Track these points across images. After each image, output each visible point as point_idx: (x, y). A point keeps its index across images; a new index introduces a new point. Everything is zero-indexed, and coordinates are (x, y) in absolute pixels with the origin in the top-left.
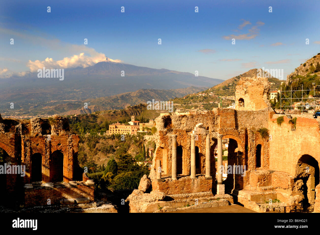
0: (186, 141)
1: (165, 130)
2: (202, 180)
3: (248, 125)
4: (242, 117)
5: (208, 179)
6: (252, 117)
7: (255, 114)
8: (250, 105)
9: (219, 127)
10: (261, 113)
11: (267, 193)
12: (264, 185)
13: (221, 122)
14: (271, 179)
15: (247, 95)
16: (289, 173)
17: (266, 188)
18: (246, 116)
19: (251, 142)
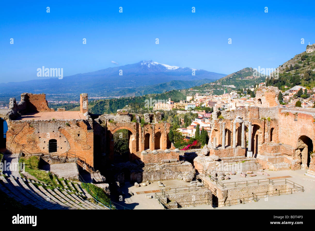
0: (230, 126)
1: (218, 119)
2: (239, 150)
3: (266, 116)
4: (263, 111)
5: (243, 148)
6: (268, 111)
7: (270, 109)
8: (266, 103)
9: (249, 117)
10: (274, 109)
11: (277, 157)
12: (276, 152)
13: (250, 114)
14: (280, 149)
15: (263, 97)
16: (292, 146)
17: (277, 154)
18: (265, 111)
19: (267, 126)
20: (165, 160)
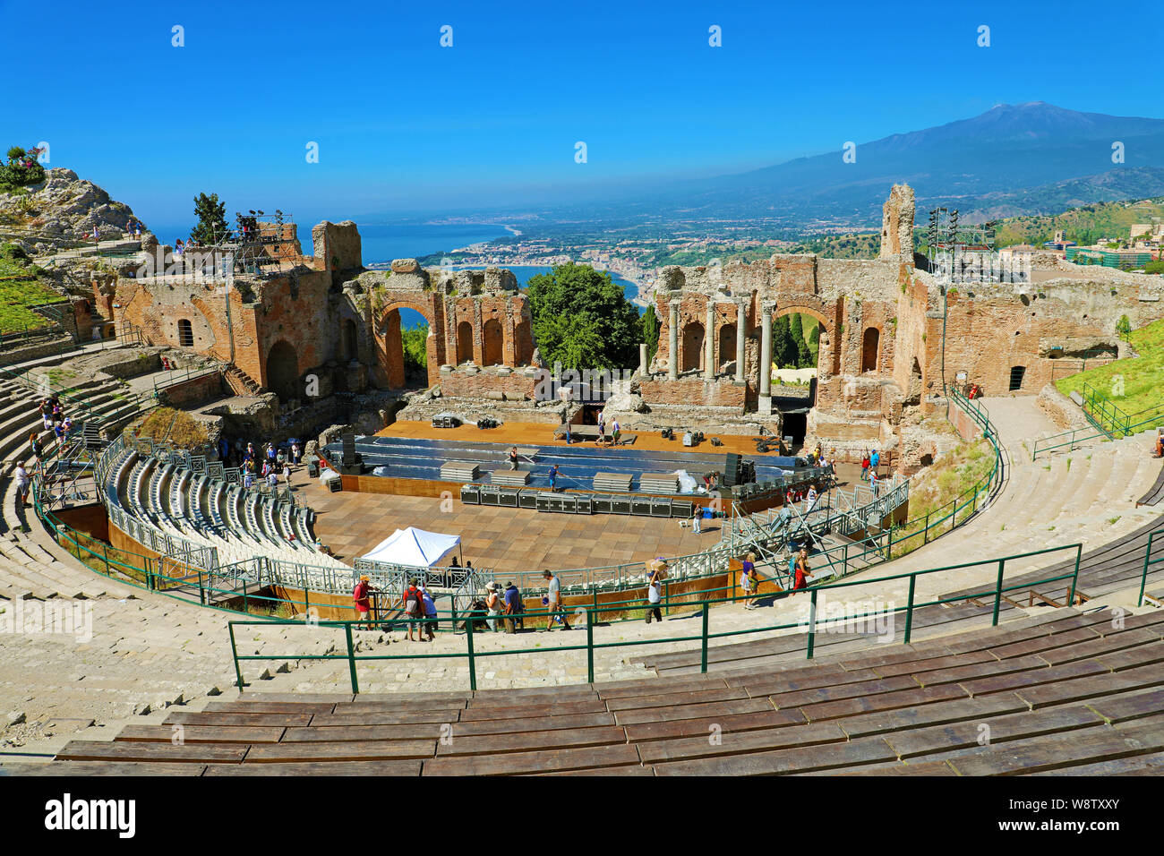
1: (669, 293)
3: (847, 288)
5: (739, 384)
6: (858, 273)
7: (865, 266)
9: (778, 290)
10: (880, 266)
12: (861, 408)
13: (783, 281)
14: (879, 397)
16: (902, 391)
18: (843, 272)
19: (851, 322)
20: (492, 394)
